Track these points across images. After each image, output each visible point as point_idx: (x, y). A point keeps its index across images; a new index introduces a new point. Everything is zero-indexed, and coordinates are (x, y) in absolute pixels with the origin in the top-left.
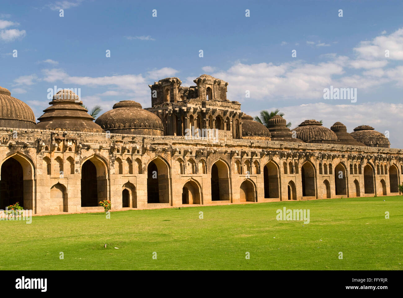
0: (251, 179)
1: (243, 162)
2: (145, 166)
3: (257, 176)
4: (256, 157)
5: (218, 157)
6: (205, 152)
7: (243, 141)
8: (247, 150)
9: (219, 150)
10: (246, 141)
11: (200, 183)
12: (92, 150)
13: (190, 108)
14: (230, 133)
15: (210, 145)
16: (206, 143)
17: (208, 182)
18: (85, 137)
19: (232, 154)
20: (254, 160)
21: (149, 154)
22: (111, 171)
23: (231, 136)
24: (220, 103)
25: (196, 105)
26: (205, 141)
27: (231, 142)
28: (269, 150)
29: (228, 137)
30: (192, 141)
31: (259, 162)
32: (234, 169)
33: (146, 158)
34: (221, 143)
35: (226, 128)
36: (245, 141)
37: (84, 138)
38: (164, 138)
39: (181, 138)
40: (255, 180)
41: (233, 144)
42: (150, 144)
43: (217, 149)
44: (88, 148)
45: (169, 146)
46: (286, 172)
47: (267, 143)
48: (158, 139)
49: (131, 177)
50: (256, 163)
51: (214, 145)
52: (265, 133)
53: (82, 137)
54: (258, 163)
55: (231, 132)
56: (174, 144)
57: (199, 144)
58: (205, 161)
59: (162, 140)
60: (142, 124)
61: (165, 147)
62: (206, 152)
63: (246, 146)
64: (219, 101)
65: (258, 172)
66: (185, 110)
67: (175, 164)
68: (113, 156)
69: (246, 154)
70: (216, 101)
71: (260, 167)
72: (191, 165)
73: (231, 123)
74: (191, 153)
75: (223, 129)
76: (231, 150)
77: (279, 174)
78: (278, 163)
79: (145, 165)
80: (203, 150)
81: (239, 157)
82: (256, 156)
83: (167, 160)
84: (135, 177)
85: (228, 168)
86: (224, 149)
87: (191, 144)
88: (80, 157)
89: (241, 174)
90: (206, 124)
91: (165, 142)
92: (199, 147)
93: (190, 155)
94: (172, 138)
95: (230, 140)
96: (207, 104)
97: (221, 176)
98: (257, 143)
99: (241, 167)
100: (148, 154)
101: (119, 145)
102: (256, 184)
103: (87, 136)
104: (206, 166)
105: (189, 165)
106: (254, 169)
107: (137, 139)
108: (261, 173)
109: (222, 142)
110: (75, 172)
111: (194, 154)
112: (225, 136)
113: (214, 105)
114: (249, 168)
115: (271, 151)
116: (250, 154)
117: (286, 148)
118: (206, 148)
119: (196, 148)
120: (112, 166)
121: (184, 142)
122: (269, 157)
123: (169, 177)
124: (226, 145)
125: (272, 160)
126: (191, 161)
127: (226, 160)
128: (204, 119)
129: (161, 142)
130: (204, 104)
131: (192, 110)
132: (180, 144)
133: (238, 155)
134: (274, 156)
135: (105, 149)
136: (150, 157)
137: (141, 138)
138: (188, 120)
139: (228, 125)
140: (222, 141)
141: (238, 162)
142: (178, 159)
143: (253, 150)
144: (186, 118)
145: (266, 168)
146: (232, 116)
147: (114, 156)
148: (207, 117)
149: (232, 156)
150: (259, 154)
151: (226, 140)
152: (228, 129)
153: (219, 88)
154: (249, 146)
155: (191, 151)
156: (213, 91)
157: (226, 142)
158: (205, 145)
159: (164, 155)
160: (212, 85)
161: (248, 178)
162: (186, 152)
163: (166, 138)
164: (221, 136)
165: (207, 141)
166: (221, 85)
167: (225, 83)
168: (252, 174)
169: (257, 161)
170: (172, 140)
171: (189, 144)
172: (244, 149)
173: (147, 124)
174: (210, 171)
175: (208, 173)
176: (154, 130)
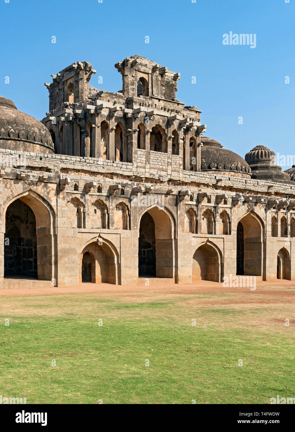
0: (213, 242)
1: (201, 213)
3: (225, 239)
4: (225, 206)
6: (128, 190)
7: (202, 175)
8: (209, 191)
9: (157, 188)
10: (208, 176)
11: (117, 246)
13: (101, 107)
14: (178, 159)
15: (138, 179)
16: (131, 174)
19: (180, 197)
21: (8, 185)
23: (180, 165)
24: (162, 104)
25: (115, 103)
26: (130, 170)
27: (181, 176)
28: (247, 195)
29: (175, 166)
30: (103, 168)
32: (183, 224)
33: (1, 193)
34: (160, 176)
35: (171, 150)
36: (206, 176)
38: (44, 157)
39: (79, 160)
40: (220, 245)
41: (184, 180)
43: (152, 186)
45: (52, 174)
47: (246, 183)
48: (31, 157)
50: (224, 215)
51: (146, 178)
52: (241, 167)
54: (228, 215)
55: (180, 157)
56: (65, 170)
57: (117, 175)
58: (127, 206)
59: (38, 160)
60: (3, 130)
61: (46, 175)
62: (131, 190)
63: (207, 185)
64: (159, 100)
65: (227, 231)
66: (92, 112)
67: (66, 209)
69: (206, 199)
70: (154, 98)
71: (230, 223)
72: (99, 212)
73: (181, 141)
74: (100, 190)
75: (166, 151)
76: (179, 189)
77: (264, 237)
78: (262, 218)
80: (124, 186)
81: (194, 203)
82: (225, 203)
83: (49, 201)
85: (172, 221)
86: (165, 187)
87: (101, 174)
89: (197, 233)
90: (132, 139)
91: (44, 166)
92: (116, 180)
94: (61, 159)
95: (178, 172)
96: (136, 102)
97: (160, 236)
98: (227, 181)
99: (197, 221)
100: (6, 187)
102: (222, 250)
104: (129, 214)
105: (95, 213)
106: (219, 226)
108: (232, 233)
109: (162, 175)
111: (105, 193)
112: (169, 164)
113: (149, 106)
114: (211, 224)
115: (253, 197)
116: (213, 199)
117: (277, 194)
118: (130, 183)
119: (110, 182)
121: (85, 168)
122: (248, 207)
123: (52, 233)
124: (170, 181)
125: (253, 212)
126: (100, 205)
127: (170, 208)
128: (129, 130)
129: (36, 165)
130: (129, 103)
131: (105, 112)
132: (78, 171)
133: (192, 199)
134: (255, 205)
138: (98, 131)
139: (175, 146)
140: (163, 173)
141: (191, 213)
142: (72, 199)
143: (220, 192)
144: (94, 126)
145: (240, 226)
146: (182, 130)
148: (135, 125)
149: (180, 201)
150: (230, 201)
151: (169, 172)
152: (176, 152)
153: (162, 81)
154: (213, 184)
155: (99, 186)
156: (150, 86)
157: (171, 175)
158: (129, 177)
159: (43, 191)
160: (148, 74)
161: (208, 241)
162: (88, 187)
163: (47, 159)
164: (160, 164)
165: (134, 169)
166: (166, 77)
167: (173, 75)
168: (215, 234)
169: (226, 212)
170: (60, 162)
171: (97, 173)
172: (204, 190)
173: (12, 130)
174: (137, 225)
175: (132, 229)
176: (28, 144)
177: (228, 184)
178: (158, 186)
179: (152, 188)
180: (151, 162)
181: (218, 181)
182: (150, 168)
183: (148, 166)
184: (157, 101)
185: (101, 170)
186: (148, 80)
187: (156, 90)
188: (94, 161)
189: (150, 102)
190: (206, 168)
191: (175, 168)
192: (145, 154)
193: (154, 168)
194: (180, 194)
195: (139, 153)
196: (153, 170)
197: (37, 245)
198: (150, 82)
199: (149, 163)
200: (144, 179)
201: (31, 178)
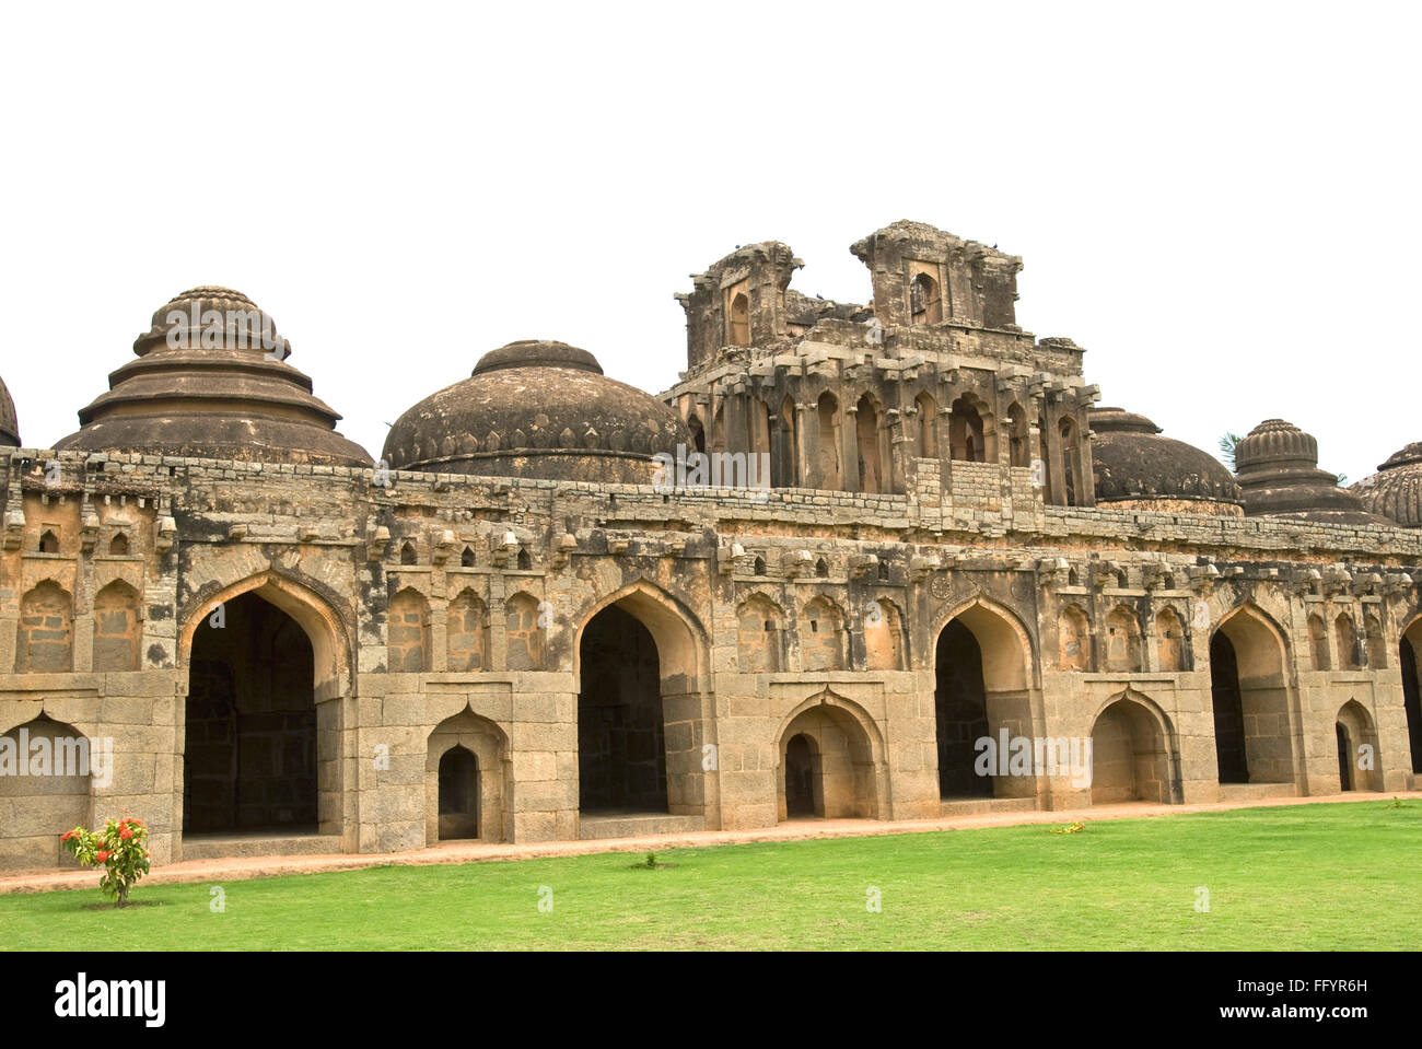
0: (1146, 694)
1: (1103, 615)
2: (562, 634)
3: (1177, 682)
4: (1170, 593)
5: (968, 590)
6: (901, 565)
7: (1098, 516)
8: (1117, 557)
9: (975, 555)
10: (1115, 517)
11: (876, 714)
12: (256, 551)
14: (1029, 477)
15: (923, 534)
16: (903, 524)
17: (915, 710)
18: (214, 487)
19: (1041, 576)
20: (1157, 607)
21: (586, 572)
22: (362, 654)
23: (1036, 491)
24: (975, 339)
25: (852, 346)
26: (900, 514)
27: (1036, 521)
28: (1231, 561)
29: (1022, 497)
30: (829, 512)
31: (1184, 613)
32: (1054, 646)
33: (566, 591)
34: (983, 525)
35: (1008, 455)
36: (1109, 517)
37: (209, 489)
38: (674, 494)
40: (1165, 700)
41: (1048, 531)
42: (591, 524)
43: (962, 552)
44: (230, 539)
45: (697, 536)
47: (1223, 529)
48: (640, 499)
49: (479, 689)
50: (1170, 617)
51: (946, 531)
52: (1212, 485)
53: (194, 482)
54: (1180, 616)
55: (1036, 471)
56: (729, 524)
57: (867, 528)
58: (899, 608)
59: (660, 503)
60: (568, 432)
61: (680, 539)
62: (906, 566)
63: (1115, 541)
64: (968, 331)
65: (1184, 663)
66: (795, 371)
67: (735, 623)
68: (376, 583)
69: (1113, 578)
70: (953, 327)
71: (1188, 638)
72: (823, 629)
73: (1034, 431)
74: (822, 568)
75: (995, 460)
76: (1037, 557)
77: (1290, 671)
78: (1279, 621)
79: (560, 628)
80: (886, 555)
81: (1082, 589)
82: (1170, 584)
83: (690, 605)
84: (508, 687)
85: (1024, 641)
86: (999, 554)
87: (826, 527)
88: (181, 585)
89: (1096, 670)
90: (901, 434)
91: (674, 517)
92: (864, 541)
93: (819, 580)
94: (720, 497)
95: (1032, 510)
97: (997, 683)
98: (1169, 528)
99: (1094, 638)
100: (579, 575)
101: (416, 526)
102: (1171, 715)
103: (223, 479)
104: (904, 630)
105: (815, 630)
106: (1157, 650)
107: (517, 496)
108: (1196, 667)
109: (987, 520)
110: (146, 662)
111: (837, 577)
112: (1005, 491)
113: (941, 348)
114: (1135, 645)
115: (1246, 564)
116: (1133, 574)
117: (1317, 551)
118: (903, 546)
119: (848, 548)
120: (372, 628)
121: (783, 516)
122: (1236, 593)
123: (701, 688)
124: (1011, 533)
125: (1251, 605)
126: (827, 608)
127: (1014, 605)
128: (893, 411)
129: (653, 515)
131: (827, 372)
132: (764, 523)
133: (1074, 580)
134: (1256, 588)
135: (331, 546)
136: (594, 586)
137: (540, 493)
138: (812, 421)
140: (989, 517)
141: (1076, 616)
142: (751, 597)
143: (1152, 557)
144: (800, 407)
146: (1035, 401)
147: (384, 579)
148: (907, 399)
149: (1043, 587)
150: (1182, 578)
151: (1007, 512)
152: (1020, 457)
153: (976, 278)
154: (1130, 538)
155: (821, 560)
156: (944, 293)
157: (1012, 520)
158: (899, 531)
159: (674, 580)
160: (938, 264)
161: (1130, 691)
162: (792, 563)
163: (682, 498)
164: (981, 492)
165: (911, 512)
166: (987, 268)
167: (1005, 262)
168: (1148, 670)
169: (1175, 609)
170: (714, 506)
171: (814, 525)
172: (1107, 554)
173: (592, 431)
174: (928, 657)
175: (915, 666)
176: (633, 463)
177: (1177, 533)
178: (978, 552)
179: (963, 557)
180: (955, 490)
181: (1144, 530)
182: (955, 505)
183: (948, 501)
184: (963, 334)
185: (824, 519)
186: (937, 280)
187: (960, 304)
188: (805, 496)
189: (944, 338)
190: (1109, 492)
191: (1021, 501)
192: (938, 470)
193: (962, 505)
194: (1042, 569)
195: (922, 467)
196: (963, 510)
197: (663, 723)
198: (944, 283)
199: (950, 493)
200: (941, 534)
201: (644, 551)
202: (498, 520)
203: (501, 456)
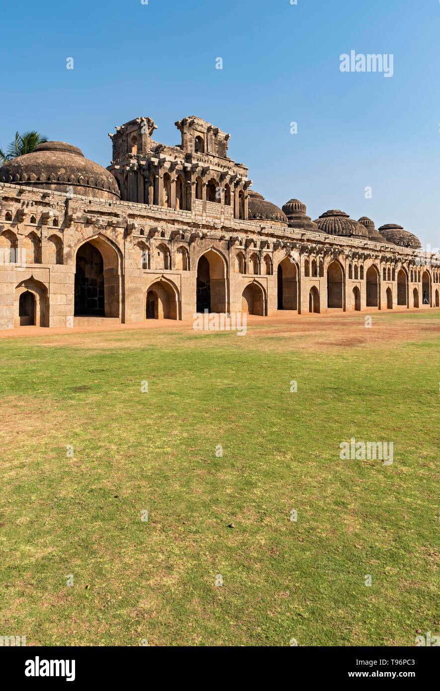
0: (259, 281)
1: (248, 256)
2: (70, 251)
3: (268, 278)
4: (268, 250)
5: (209, 245)
6: (188, 235)
7: (249, 224)
8: (255, 237)
9: (212, 233)
10: (254, 225)
13: (164, 160)
14: (230, 209)
15: (196, 225)
16: (190, 221)
19: (231, 242)
21: (79, 229)
23: (231, 214)
24: (216, 160)
25: (176, 157)
26: (189, 217)
27: (231, 224)
28: (285, 241)
29: (227, 215)
30: (166, 215)
32: (234, 265)
33: (71, 235)
34: (215, 223)
35: (224, 201)
36: (252, 224)
38: (113, 203)
39: (145, 207)
40: (264, 284)
41: (234, 227)
42: (82, 211)
43: (208, 232)
45: (120, 219)
46: (307, 274)
47: (284, 231)
48: (100, 203)
49: (37, 270)
50: (268, 258)
51: (203, 225)
52: (280, 217)
54: (270, 258)
55: (231, 207)
56: (132, 216)
57: (178, 221)
58: (187, 249)
59: (107, 206)
60: (73, 176)
61: (115, 220)
62: (190, 235)
63: (253, 232)
64: (214, 157)
65: (269, 272)
66: (156, 164)
67: (133, 251)
69: (252, 244)
70: (209, 155)
71: (272, 265)
72: (162, 255)
73: (232, 194)
74: (163, 235)
75: (219, 202)
76: (231, 235)
77: (299, 276)
78: (297, 261)
79: (69, 249)
80: (184, 231)
81: (243, 247)
82: (268, 248)
83: (117, 244)
84: (48, 270)
85: (225, 263)
86: (219, 233)
87: (164, 220)
89: (245, 273)
90: (191, 190)
91: (112, 211)
92: (177, 226)
94: (129, 206)
95: (230, 220)
96: (194, 158)
97: (214, 276)
98: (269, 229)
99: (245, 263)
100: (76, 229)
101: (12, 206)
102: (266, 289)
104: (188, 257)
105: (159, 255)
106: (263, 267)
107: (53, 198)
108: (273, 274)
111: (167, 237)
112: (222, 213)
113: (205, 161)
114: (257, 266)
115: (290, 243)
116: (258, 244)
117: (309, 240)
118: (189, 229)
119: (172, 228)
121: (150, 215)
123: (120, 273)
124: (223, 227)
125: (290, 255)
126: (163, 248)
127: (223, 251)
128: (189, 182)
129: (105, 210)
130: (188, 158)
131: (167, 165)
132: (143, 217)
133: (241, 244)
134: (292, 250)
136: (82, 234)
137: (62, 197)
138: (161, 182)
139: (227, 197)
140: (217, 221)
141: (240, 256)
142: (138, 242)
143: (264, 238)
144: (157, 177)
145: (280, 267)
146: (233, 184)
148: (194, 178)
149: (232, 245)
150: (272, 246)
151: (222, 220)
152: (227, 202)
153: (216, 140)
154: (258, 231)
155: (162, 231)
156: (205, 144)
157: (224, 223)
158: (188, 224)
159: (111, 234)
160: (204, 133)
161: (255, 280)
162: (153, 232)
163: (115, 205)
164: (215, 213)
165: (193, 217)
166: (219, 137)
167: (225, 136)
168: (260, 274)
169: (269, 255)
170: (127, 209)
171: (160, 219)
172: (251, 236)
173: (82, 177)
174: (195, 266)
175: (191, 269)
176: (97, 190)
177: (271, 231)
178: (213, 232)
179: (208, 234)
180: (207, 211)
181: (262, 229)
182: (207, 216)
183: (204, 214)
184: (212, 158)
185: (164, 217)
186: (203, 139)
187: (210, 148)
188: (158, 208)
189: (206, 159)
190: (252, 217)
191: (227, 217)
192: (202, 204)
193: (209, 216)
194: (232, 240)
195: (197, 202)
196: (209, 218)
197: (104, 285)
198: (206, 140)
199: (205, 212)
200: (200, 226)
201: (101, 223)
202: (45, 206)
203: (46, 183)
